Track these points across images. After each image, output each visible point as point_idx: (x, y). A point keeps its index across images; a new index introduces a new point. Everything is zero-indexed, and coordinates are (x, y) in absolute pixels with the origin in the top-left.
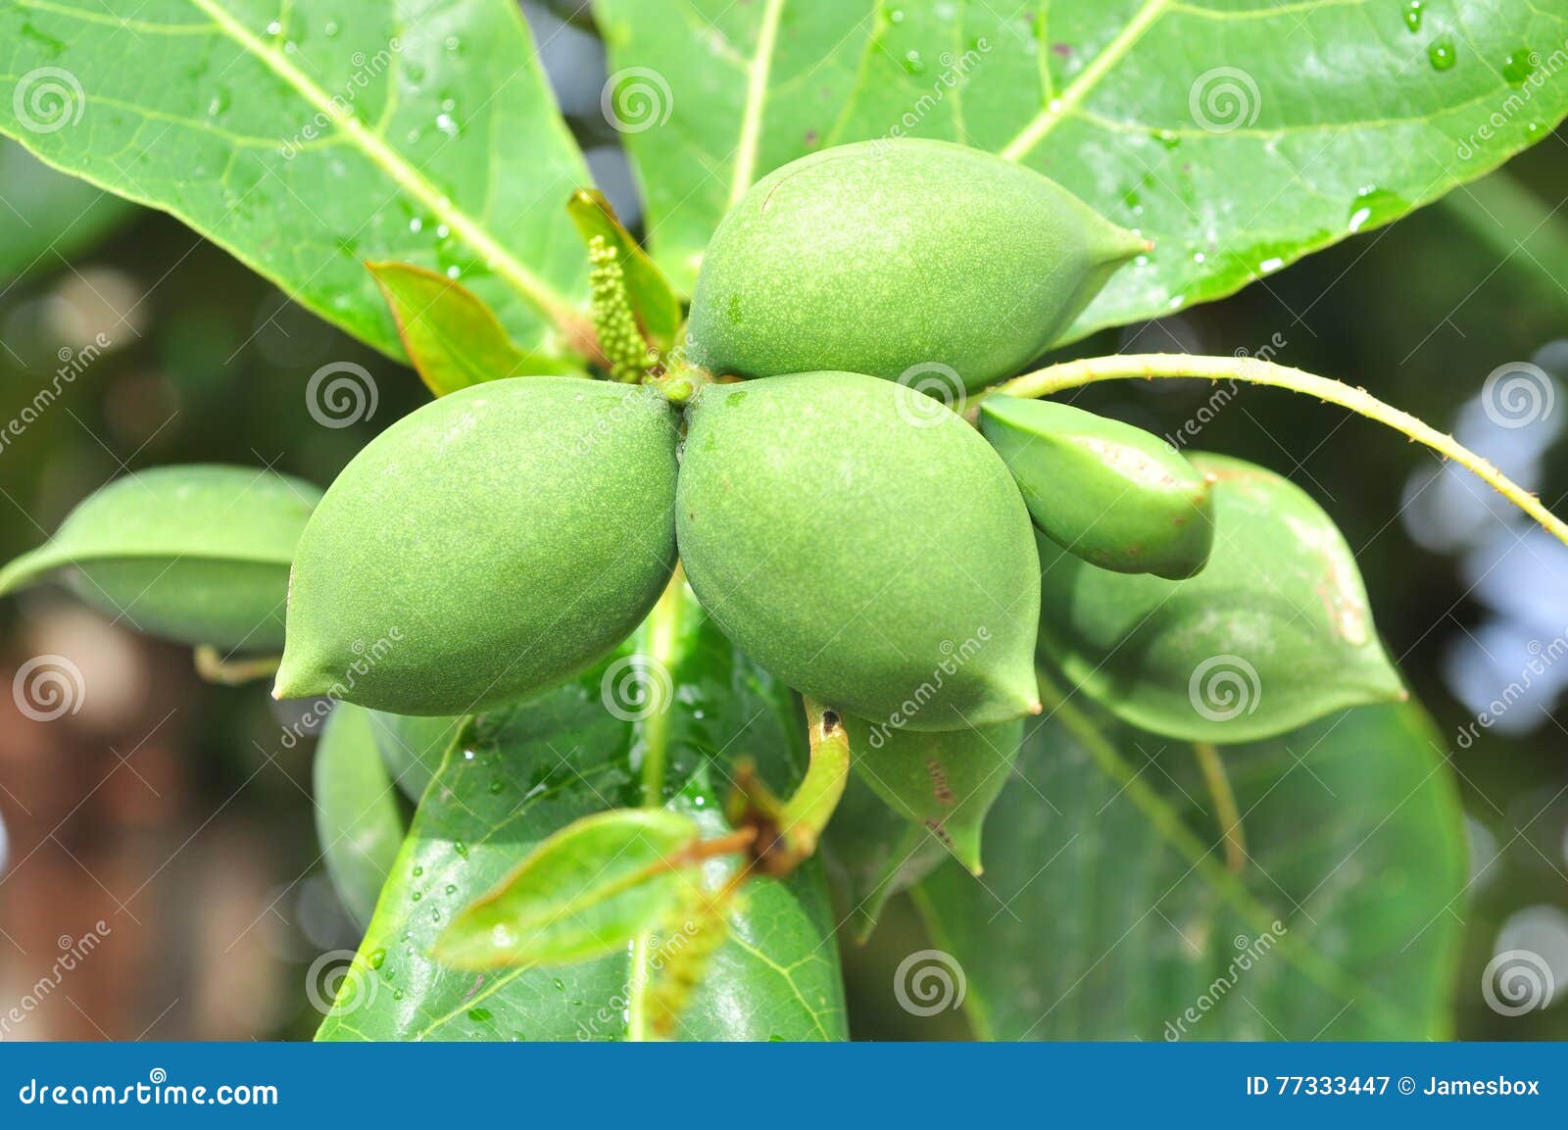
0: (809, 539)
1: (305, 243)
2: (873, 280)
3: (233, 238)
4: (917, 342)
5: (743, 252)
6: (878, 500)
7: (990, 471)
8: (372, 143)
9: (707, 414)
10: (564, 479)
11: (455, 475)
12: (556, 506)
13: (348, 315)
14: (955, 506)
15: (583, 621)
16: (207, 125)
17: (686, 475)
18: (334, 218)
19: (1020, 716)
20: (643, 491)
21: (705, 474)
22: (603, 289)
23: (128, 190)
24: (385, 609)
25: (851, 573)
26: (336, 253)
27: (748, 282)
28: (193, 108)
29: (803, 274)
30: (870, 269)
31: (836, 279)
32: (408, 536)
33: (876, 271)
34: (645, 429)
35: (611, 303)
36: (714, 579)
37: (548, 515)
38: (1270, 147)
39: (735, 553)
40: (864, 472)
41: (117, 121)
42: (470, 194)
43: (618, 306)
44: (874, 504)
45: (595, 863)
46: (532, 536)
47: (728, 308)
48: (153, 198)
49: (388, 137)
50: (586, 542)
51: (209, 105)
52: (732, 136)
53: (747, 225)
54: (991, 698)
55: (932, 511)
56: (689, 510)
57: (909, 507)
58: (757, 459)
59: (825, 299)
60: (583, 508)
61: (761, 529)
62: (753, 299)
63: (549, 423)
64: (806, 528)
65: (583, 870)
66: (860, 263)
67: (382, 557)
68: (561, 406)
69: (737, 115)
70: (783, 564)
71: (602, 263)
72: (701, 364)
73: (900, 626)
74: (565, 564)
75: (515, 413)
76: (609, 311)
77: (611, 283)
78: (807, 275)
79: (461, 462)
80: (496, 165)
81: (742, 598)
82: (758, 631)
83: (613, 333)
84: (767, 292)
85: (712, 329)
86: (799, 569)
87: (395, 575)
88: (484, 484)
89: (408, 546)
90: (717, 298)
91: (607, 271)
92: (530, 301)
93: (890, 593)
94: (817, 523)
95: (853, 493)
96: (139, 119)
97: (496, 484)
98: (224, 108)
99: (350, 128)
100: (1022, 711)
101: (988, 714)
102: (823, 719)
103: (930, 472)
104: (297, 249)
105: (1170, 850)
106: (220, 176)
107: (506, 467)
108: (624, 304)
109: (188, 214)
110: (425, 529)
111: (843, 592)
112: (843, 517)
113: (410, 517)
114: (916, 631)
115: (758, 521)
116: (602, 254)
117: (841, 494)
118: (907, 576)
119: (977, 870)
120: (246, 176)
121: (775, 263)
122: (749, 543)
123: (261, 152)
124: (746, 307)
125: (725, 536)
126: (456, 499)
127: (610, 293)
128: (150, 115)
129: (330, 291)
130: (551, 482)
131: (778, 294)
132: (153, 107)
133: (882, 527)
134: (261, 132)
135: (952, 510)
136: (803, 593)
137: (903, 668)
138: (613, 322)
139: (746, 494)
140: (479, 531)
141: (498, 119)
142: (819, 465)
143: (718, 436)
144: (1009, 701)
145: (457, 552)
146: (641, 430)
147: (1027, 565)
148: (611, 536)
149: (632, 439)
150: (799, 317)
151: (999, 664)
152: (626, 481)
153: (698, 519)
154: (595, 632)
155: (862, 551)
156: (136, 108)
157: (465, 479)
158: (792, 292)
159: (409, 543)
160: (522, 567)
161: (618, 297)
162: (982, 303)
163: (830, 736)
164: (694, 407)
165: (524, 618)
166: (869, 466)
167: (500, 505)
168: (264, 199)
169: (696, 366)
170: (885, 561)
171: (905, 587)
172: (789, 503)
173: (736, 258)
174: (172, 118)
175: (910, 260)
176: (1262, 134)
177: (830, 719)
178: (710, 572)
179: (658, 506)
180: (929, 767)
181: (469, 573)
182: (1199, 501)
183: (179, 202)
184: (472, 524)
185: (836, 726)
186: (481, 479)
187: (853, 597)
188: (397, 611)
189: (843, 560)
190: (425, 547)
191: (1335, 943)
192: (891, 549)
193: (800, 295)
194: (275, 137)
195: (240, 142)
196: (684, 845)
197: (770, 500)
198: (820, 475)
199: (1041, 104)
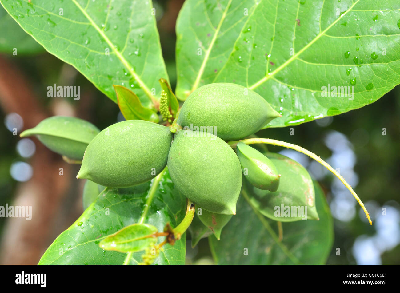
0: (194, 170)
1: (101, 76)
2: (219, 116)
3: (85, 73)
4: (226, 130)
5: (193, 104)
6: (210, 164)
7: (235, 162)
8: (120, 55)
9: (179, 137)
10: (146, 145)
11: (123, 140)
12: (143, 151)
13: (107, 92)
14: (226, 168)
15: (144, 175)
16: (84, 46)
17: (172, 149)
18: (108, 71)
19: (231, 215)
20: (162, 150)
21: (176, 150)
22: (162, 101)
23: (64, 59)
24: (103, 165)
25: (202, 179)
26: (107, 78)
27: (193, 111)
28: (82, 42)
29: (204, 112)
30: (219, 113)
31: (211, 114)
32: (111, 151)
33: (220, 114)
34: (165, 137)
35: (164, 104)
36: (173, 172)
37: (141, 152)
38: (313, 94)
39: (179, 169)
40: (209, 157)
41: (65, 43)
42: (139, 70)
43: (165, 105)
44: (209, 165)
45: (135, 233)
46: (137, 156)
47: (187, 115)
48: (69, 62)
49: (123, 54)
50: (148, 159)
51: (85, 42)
52: (199, 66)
53: (195, 98)
54: (226, 209)
55: (221, 169)
56: (171, 157)
57: (216, 167)
58: (187, 150)
59: (208, 118)
60: (149, 152)
61: (185, 165)
62: (193, 114)
63: (145, 132)
64: (194, 167)
65: (133, 234)
66: (217, 112)
67: (105, 154)
68: (148, 129)
69: (201, 62)
70: (188, 174)
71: (163, 96)
72: (180, 125)
73: (210, 191)
74: (143, 163)
75: (138, 128)
76: (163, 106)
77: (164, 101)
78: (205, 112)
79: (125, 137)
80: (146, 63)
81: (178, 178)
82: (180, 185)
83: (163, 110)
84: (196, 114)
85: (183, 118)
86: (191, 175)
87: (107, 159)
88: (129, 143)
89: (110, 153)
90: (186, 112)
91: (164, 98)
92: (148, 96)
93: (209, 185)
94: (196, 167)
95: (205, 162)
96: (70, 43)
97: (131, 143)
98: (89, 43)
99: (115, 51)
100: (232, 214)
101: (225, 212)
102: (190, 205)
103: (222, 160)
104: (99, 77)
105: (267, 231)
106: (85, 58)
107: (134, 140)
108: (167, 105)
109: (76, 66)
110: (115, 150)
111: (199, 182)
112: (202, 166)
113: (112, 147)
114: (213, 193)
115: (184, 163)
116: (164, 94)
117: (203, 162)
118: (213, 182)
119: (219, 239)
120: (91, 59)
121: (199, 108)
122: (182, 167)
123: (95, 54)
124: (191, 116)
125: (177, 164)
126: (122, 145)
127: (164, 102)
128: (72, 42)
129: (105, 86)
130: (143, 146)
131: (198, 115)
132: (73, 41)
133: (210, 170)
134: (96, 50)
135: (225, 169)
136: (191, 180)
137: (209, 200)
138: (163, 108)
139: (183, 157)
140: (126, 153)
141: (148, 53)
142: (199, 154)
143: (180, 143)
144: (229, 211)
145: (121, 157)
146: (164, 137)
147: (239, 183)
148: (154, 159)
149: (162, 139)
150: (202, 120)
151: (229, 203)
152: (159, 148)
153: (172, 159)
154: (147, 177)
155: (205, 174)
156: (69, 41)
157: (125, 141)
158: (201, 115)
159: (111, 152)
160: (134, 162)
161: (165, 103)
162: (241, 124)
163: (191, 210)
164: (176, 134)
165: (132, 172)
166: (210, 156)
167: (131, 148)
168: (94, 65)
169: (178, 125)
170: (209, 177)
171: (212, 184)
172: (192, 161)
173: (191, 105)
174: (76, 44)
175: (227, 113)
176: (312, 91)
177: (192, 206)
178: (173, 170)
179: (165, 154)
180: (212, 217)
181: (122, 161)
182: (277, 179)
183: (75, 64)
184: (125, 151)
185: (193, 208)
186: (128, 142)
187: (201, 183)
188: (106, 166)
189: (201, 175)
190: (114, 154)
191: (299, 254)
192: (211, 175)
193: (203, 116)
194: (99, 51)
195: (91, 51)
196: (154, 233)
197: (188, 160)
198: (199, 157)
199: (265, 75)
